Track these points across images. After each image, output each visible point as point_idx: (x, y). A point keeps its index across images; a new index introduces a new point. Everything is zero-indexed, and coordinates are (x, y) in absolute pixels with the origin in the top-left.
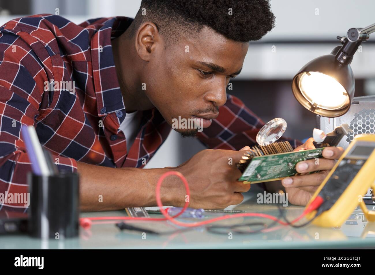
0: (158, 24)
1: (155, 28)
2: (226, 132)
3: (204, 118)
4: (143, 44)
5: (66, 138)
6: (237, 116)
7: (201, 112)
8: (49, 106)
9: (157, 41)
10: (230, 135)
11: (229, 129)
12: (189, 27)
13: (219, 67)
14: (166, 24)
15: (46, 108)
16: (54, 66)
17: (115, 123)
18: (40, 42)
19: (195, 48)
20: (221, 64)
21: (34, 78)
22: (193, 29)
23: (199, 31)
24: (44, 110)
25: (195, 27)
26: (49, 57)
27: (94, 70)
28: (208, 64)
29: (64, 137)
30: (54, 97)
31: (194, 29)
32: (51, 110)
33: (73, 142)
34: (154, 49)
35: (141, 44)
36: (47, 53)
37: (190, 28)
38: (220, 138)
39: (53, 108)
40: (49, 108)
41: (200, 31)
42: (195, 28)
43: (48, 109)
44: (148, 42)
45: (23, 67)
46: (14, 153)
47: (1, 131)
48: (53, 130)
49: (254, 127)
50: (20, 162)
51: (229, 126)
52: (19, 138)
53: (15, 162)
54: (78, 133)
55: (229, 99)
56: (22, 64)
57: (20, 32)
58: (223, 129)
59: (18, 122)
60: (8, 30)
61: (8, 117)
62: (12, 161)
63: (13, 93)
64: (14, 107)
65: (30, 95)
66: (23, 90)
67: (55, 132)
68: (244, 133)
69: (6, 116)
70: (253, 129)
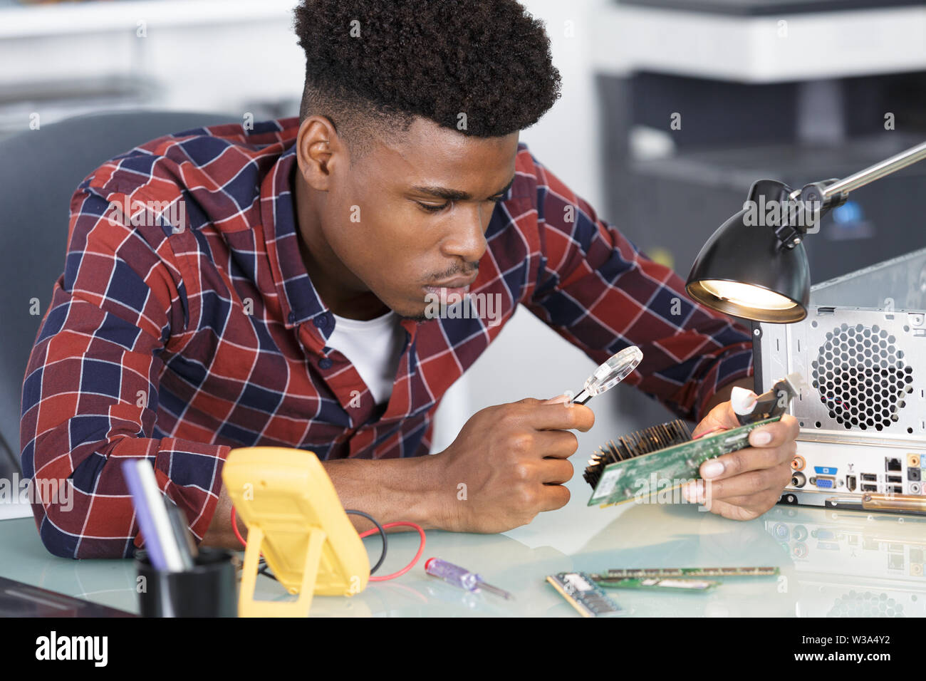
0: (334, 117)
1: (329, 127)
2: (620, 341)
3: (448, 287)
4: (313, 159)
5: (233, 379)
6: (644, 308)
7: (437, 276)
8: (185, 328)
9: (336, 150)
11: (626, 336)
12: (387, 121)
13: (457, 191)
14: (346, 118)
15: (181, 333)
16: (177, 255)
19: (405, 161)
20: (459, 186)
21: (145, 280)
22: (395, 126)
23: (406, 128)
24: (178, 335)
25: (399, 120)
26: (166, 238)
27: (268, 240)
28: (433, 189)
29: (226, 378)
30: (191, 311)
31: (398, 125)
32: (192, 334)
33: (248, 385)
34: (333, 166)
35: (310, 160)
37: (390, 122)
38: (608, 352)
39: (195, 329)
40: (186, 331)
41: (409, 128)
42: (399, 122)
43: (185, 333)
44: (322, 154)
45: (121, 262)
46: (109, 441)
47: (79, 392)
48: (204, 367)
49: (680, 330)
50: (116, 455)
51: (626, 330)
52: (119, 399)
53: (106, 456)
54: (252, 369)
55: (633, 268)
56: (122, 258)
57: (112, 194)
58: (614, 337)
59: (117, 364)
60: (95, 189)
61: (95, 360)
62: (102, 455)
63: (107, 313)
64: (109, 341)
65: (141, 314)
66: (126, 306)
67: (209, 372)
68: (656, 344)
69: (91, 359)
70: (677, 334)
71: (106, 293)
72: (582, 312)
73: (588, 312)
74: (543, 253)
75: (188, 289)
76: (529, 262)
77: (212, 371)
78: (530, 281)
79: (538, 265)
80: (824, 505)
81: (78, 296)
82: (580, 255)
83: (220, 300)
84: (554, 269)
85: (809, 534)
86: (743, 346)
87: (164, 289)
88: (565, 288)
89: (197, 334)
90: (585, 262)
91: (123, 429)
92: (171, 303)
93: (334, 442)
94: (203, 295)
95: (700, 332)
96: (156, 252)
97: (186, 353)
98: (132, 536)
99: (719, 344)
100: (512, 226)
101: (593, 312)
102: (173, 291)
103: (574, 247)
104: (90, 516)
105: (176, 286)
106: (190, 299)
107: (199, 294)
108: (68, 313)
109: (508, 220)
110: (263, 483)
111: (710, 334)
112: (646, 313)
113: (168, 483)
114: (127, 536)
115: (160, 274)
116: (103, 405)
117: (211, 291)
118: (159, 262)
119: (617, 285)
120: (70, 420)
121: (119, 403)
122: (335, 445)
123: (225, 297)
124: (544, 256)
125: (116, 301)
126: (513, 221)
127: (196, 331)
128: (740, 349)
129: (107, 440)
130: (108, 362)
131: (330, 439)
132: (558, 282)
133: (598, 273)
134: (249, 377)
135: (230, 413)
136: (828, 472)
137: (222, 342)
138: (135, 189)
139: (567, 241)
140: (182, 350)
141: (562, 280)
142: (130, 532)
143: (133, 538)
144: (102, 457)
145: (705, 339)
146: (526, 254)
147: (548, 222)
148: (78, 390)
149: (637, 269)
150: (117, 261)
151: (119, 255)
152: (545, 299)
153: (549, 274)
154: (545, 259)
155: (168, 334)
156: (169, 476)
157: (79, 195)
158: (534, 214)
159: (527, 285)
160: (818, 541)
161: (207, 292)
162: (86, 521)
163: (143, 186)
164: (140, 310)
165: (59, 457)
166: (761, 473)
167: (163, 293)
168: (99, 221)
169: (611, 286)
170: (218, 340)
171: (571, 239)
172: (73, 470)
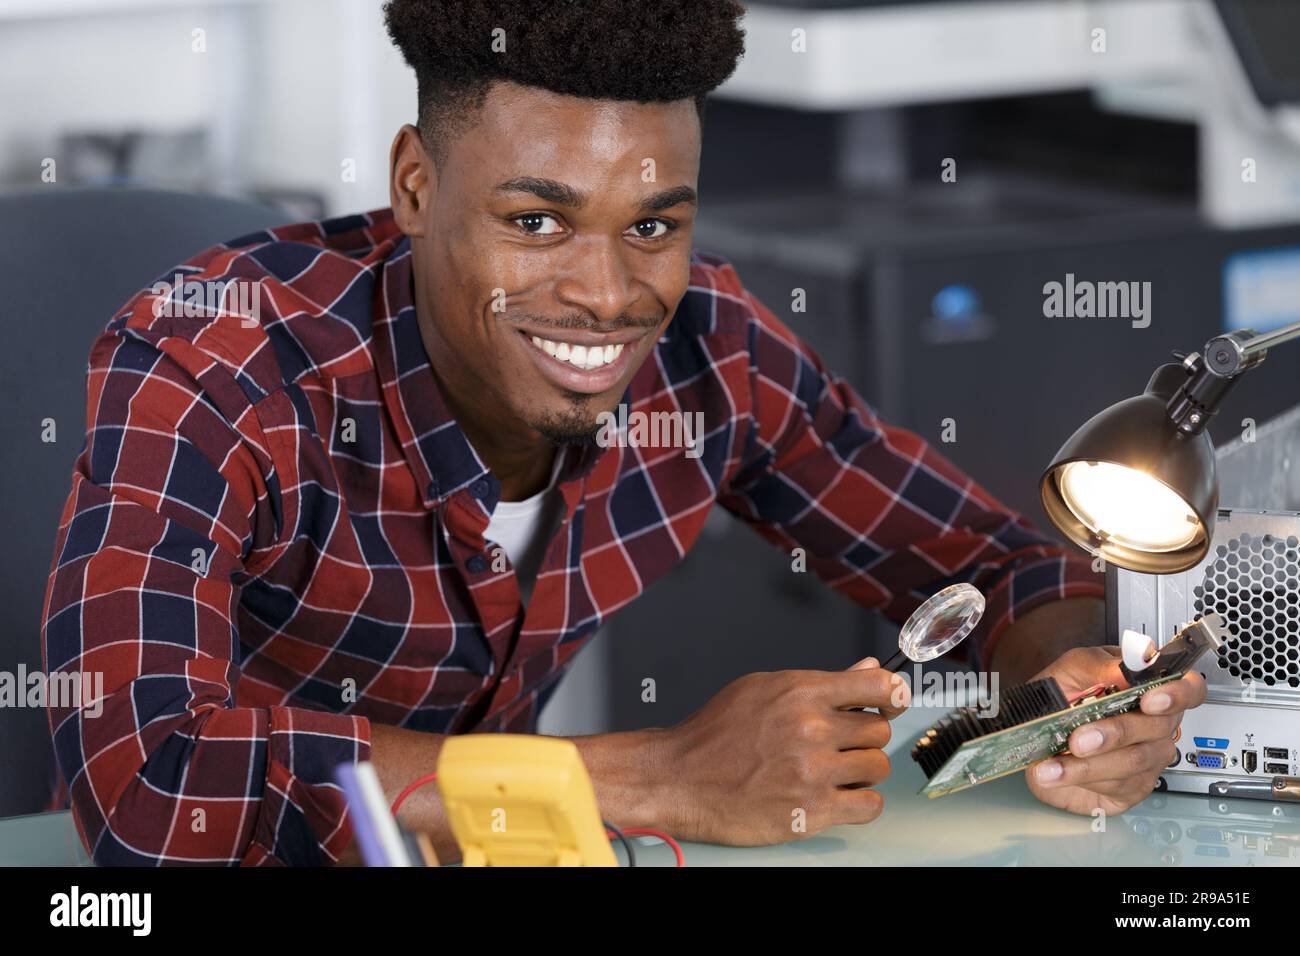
2: (862, 545)
5: (335, 611)
6: (896, 497)
8: (276, 539)
10: (874, 554)
11: (870, 537)
15: (269, 546)
16: (266, 431)
17: (473, 517)
18: (220, 365)
21: (220, 470)
24: (265, 550)
26: (251, 406)
27: (386, 382)
29: (327, 610)
30: (285, 513)
32: (285, 546)
33: (356, 617)
36: (243, 394)
38: (844, 561)
39: (290, 539)
40: (277, 543)
43: (276, 546)
45: (185, 442)
46: (194, 714)
47: (141, 641)
48: (294, 595)
49: (947, 528)
50: (208, 736)
51: (871, 529)
52: (197, 651)
53: (193, 737)
54: (366, 595)
55: (876, 440)
56: (184, 436)
57: (165, 338)
58: (853, 539)
59: (188, 598)
60: (137, 330)
61: (157, 592)
62: (186, 736)
63: (168, 521)
64: (173, 562)
65: (215, 520)
66: (195, 509)
67: (301, 602)
68: (914, 549)
69: (152, 591)
70: (942, 534)
71: (165, 489)
72: (806, 504)
73: (815, 503)
74: (755, 415)
75: (282, 480)
76: (733, 428)
77: (305, 601)
78: (733, 457)
79: (747, 432)
80: (1207, 792)
81: (123, 494)
82: (805, 420)
83: (325, 494)
84: (768, 440)
85: (1184, 834)
86: (1042, 550)
87: (247, 483)
88: (784, 470)
89: (291, 546)
90: (811, 430)
91: (209, 696)
92: (257, 502)
93: (464, 703)
94: (301, 488)
95: (976, 531)
96: (234, 426)
97: (270, 576)
98: (236, 857)
99: (1003, 548)
100: (712, 372)
101: (823, 503)
102: (260, 485)
103: (797, 410)
104: (175, 828)
105: (264, 478)
106: (285, 495)
107: (296, 487)
108: (109, 519)
109: (707, 364)
110: (501, 788)
111: (989, 533)
112: (898, 505)
113: (291, 781)
114: (229, 857)
115: (242, 462)
116: (176, 661)
117: (313, 482)
118: (239, 442)
119: (855, 463)
120: (133, 684)
121: (197, 656)
122: (466, 707)
123: (331, 490)
124: (756, 421)
125: (180, 501)
126: (714, 366)
127: (290, 543)
128: (1038, 556)
129: (191, 713)
130: (176, 595)
131: (460, 697)
132: (773, 460)
133: (830, 446)
134: (359, 607)
135: (320, 665)
136: (1214, 745)
137: (324, 557)
138: (198, 331)
139: (786, 400)
140: (265, 572)
141: (777, 457)
142: (234, 852)
143: (238, 860)
144: (187, 740)
145: (983, 541)
146: (730, 415)
147: (763, 371)
148: (138, 638)
149: (881, 441)
150: (180, 441)
151: (181, 431)
152: (752, 485)
153: (761, 448)
154: (757, 425)
155: (249, 550)
156: (292, 771)
157: (110, 340)
158: (744, 358)
159: (728, 462)
160: (1197, 844)
161: (305, 483)
162: (170, 835)
163: (209, 326)
164: (214, 516)
165: (122, 740)
166: (1142, 748)
167: (245, 490)
168: (145, 380)
169: (847, 465)
170: (319, 555)
171: (793, 398)
172: (145, 759)
